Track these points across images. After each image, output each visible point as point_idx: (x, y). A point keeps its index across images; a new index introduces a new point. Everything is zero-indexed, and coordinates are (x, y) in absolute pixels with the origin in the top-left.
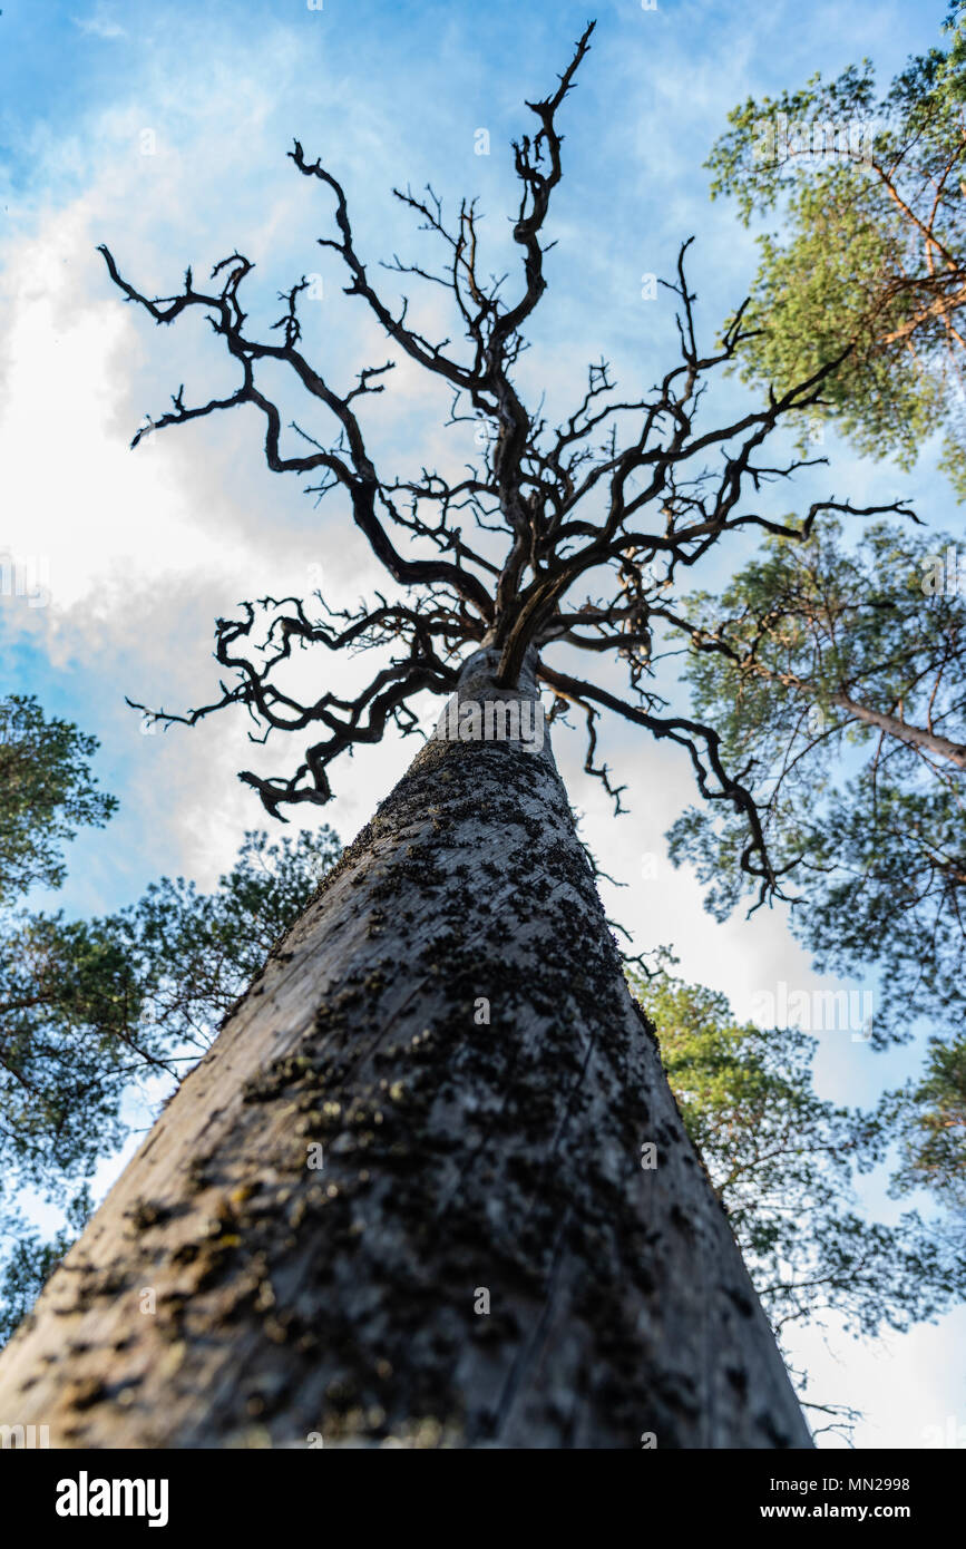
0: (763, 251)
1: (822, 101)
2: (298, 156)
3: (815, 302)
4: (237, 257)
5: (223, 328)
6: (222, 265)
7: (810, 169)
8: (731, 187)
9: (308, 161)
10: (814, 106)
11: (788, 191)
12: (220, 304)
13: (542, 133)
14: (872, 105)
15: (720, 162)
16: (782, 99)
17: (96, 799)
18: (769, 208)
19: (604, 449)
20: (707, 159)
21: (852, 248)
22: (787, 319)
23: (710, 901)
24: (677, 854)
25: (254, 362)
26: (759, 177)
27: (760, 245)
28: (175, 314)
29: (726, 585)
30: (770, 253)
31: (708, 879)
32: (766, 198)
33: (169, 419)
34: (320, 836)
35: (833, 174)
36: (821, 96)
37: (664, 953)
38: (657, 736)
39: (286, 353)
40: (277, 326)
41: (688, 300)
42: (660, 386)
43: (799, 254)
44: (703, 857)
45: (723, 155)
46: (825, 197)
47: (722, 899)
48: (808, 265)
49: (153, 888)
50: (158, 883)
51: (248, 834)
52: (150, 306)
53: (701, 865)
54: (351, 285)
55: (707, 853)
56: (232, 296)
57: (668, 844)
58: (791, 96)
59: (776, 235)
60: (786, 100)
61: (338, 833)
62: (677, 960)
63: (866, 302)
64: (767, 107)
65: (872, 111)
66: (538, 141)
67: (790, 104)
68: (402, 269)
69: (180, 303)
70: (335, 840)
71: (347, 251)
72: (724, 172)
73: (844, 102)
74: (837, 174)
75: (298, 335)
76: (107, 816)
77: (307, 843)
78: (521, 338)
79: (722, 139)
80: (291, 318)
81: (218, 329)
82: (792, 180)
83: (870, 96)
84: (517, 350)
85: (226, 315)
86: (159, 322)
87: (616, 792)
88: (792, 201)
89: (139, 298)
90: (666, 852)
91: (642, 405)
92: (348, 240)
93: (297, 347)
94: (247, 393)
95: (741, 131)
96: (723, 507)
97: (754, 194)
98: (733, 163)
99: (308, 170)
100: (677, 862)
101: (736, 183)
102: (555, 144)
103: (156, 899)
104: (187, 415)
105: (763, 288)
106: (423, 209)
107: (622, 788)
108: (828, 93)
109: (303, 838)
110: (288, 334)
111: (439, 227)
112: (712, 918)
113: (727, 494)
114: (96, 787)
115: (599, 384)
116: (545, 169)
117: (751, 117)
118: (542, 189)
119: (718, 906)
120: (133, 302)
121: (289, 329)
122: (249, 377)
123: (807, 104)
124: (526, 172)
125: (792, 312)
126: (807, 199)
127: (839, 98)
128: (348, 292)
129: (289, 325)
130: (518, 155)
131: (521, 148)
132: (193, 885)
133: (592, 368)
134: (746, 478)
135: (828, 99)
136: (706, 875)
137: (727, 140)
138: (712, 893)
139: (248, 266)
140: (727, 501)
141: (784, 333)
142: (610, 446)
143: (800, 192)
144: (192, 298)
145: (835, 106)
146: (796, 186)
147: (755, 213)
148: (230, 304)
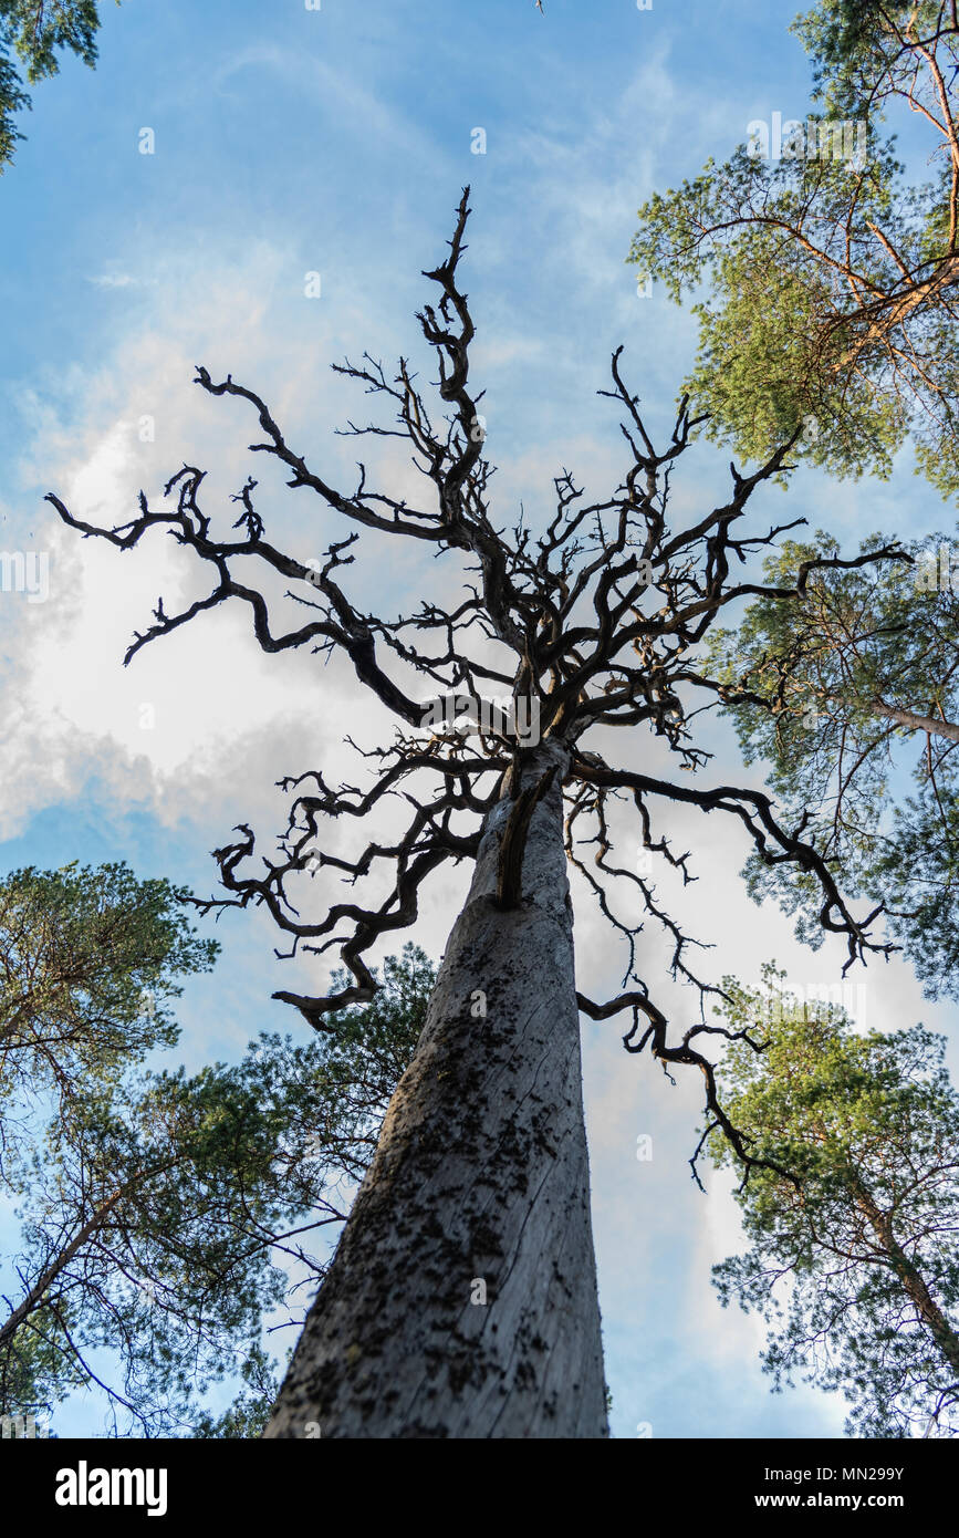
0: (700, 320)
1: (721, 181)
2: (204, 379)
3: (759, 358)
4: (187, 470)
5: (188, 537)
6: (173, 481)
7: (724, 241)
8: (657, 274)
9: (216, 382)
10: (714, 187)
11: (709, 264)
12: (178, 517)
13: (446, 296)
14: (767, 174)
15: (641, 255)
16: (683, 188)
17: (198, 946)
18: (696, 283)
19: (592, 536)
20: (629, 255)
21: (780, 302)
22: (736, 379)
23: (800, 931)
24: (757, 891)
25: (226, 559)
26: (680, 259)
27: (696, 314)
28: (138, 538)
29: (741, 620)
30: (707, 319)
31: (793, 911)
32: (691, 276)
33: (156, 631)
34: (405, 956)
35: (747, 239)
36: (719, 178)
37: (769, 969)
38: (706, 809)
39: (254, 546)
40: (238, 524)
41: (631, 404)
42: (625, 485)
43: (733, 317)
44: (783, 889)
45: (642, 248)
46: (745, 261)
47: (811, 926)
48: (743, 325)
49: (253, 1047)
50: (258, 1040)
51: (334, 974)
52: (111, 536)
53: (784, 898)
54: (295, 478)
55: (786, 884)
56: (192, 505)
57: (745, 883)
58: (691, 183)
59: (709, 303)
60: (688, 188)
61: (422, 949)
62: (784, 973)
63: (806, 348)
64: (672, 197)
65: (768, 179)
66: (443, 305)
67: (692, 190)
68: (359, 432)
69: (139, 527)
70: (421, 956)
71: (280, 449)
72: (646, 262)
73: (741, 177)
74: (751, 239)
75: (261, 528)
76: (212, 960)
77: (393, 968)
78: (486, 464)
79: (638, 235)
80: (251, 513)
81: (183, 540)
82: (711, 255)
83: (763, 167)
84: (485, 477)
85: (188, 525)
86: (123, 549)
87: (681, 862)
88: (715, 273)
89: (98, 532)
90: (745, 892)
91: (614, 503)
92: (279, 441)
93: (263, 539)
94: (227, 589)
95: (653, 225)
96: (715, 582)
97: (678, 274)
98: (653, 253)
99: (219, 390)
100: (758, 899)
101: (660, 270)
102: (461, 303)
103: (258, 1057)
104: (171, 625)
105: (707, 355)
106: (365, 376)
107: (686, 856)
108: (725, 173)
109: (388, 965)
110: (251, 530)
111: (384, 387)
112: (807, 947)
113: (715, 570)
114: (195, 936)
115: (567, 493)
116: (456, 329)
117: (660, 210)
118: (457, 348)
119: (809, 934)
120: (92, 537)
121: (251, 524)
122: (225, 574)
123: (709, 187)
124: (437, 337)
125: (739, 373)
126: (728, 268)
127: (735, 175)
128: (292, 485)
129: (250, 520)
130: (425, 324)
131: (427, 317)
132: (289, 1039)
133: (557, 481)
134: (730, 553)
135: (726, 178)
136: (789, 906)
137: (644, 235)
138: (801, 922)
139: (199, 476)
140: (717, 576)
141: (737, 393)
142: (598, 532)
143: (721, 263)
144: (150, 518)
145: (733, 182)
146: (716, 259)
147: (685, 292)
148: (189, 513)
